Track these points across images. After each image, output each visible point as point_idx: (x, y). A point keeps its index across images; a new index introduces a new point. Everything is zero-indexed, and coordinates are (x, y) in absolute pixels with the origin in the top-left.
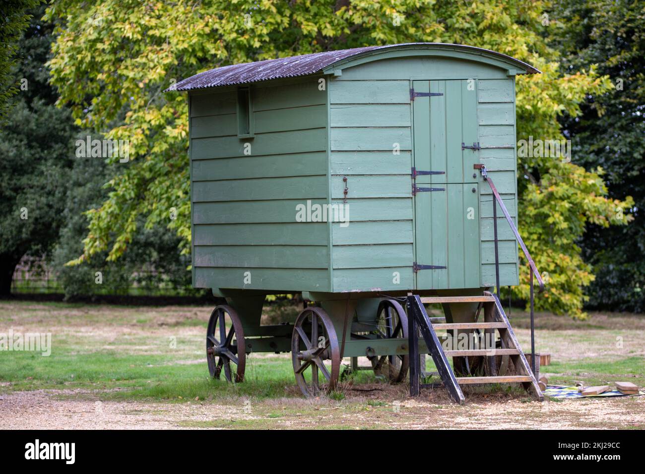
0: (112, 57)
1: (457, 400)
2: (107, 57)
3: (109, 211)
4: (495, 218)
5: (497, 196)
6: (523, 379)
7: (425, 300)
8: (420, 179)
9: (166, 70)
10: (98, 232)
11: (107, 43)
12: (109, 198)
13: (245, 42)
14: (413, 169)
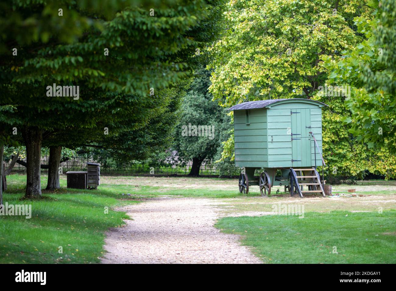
0: (231, 85)
1: (301, 197)
2: (229, 85)
3: (231, 142)
4: (315, 147)
5: (315, 141)
6: (320, 191)
7: (294, 170)
8: (293, 136)
9: (250, 90)
10: (227, 150)
11: (228, 80)
12: (230, 137)
13: (278, 78)
14: (292, 134)
